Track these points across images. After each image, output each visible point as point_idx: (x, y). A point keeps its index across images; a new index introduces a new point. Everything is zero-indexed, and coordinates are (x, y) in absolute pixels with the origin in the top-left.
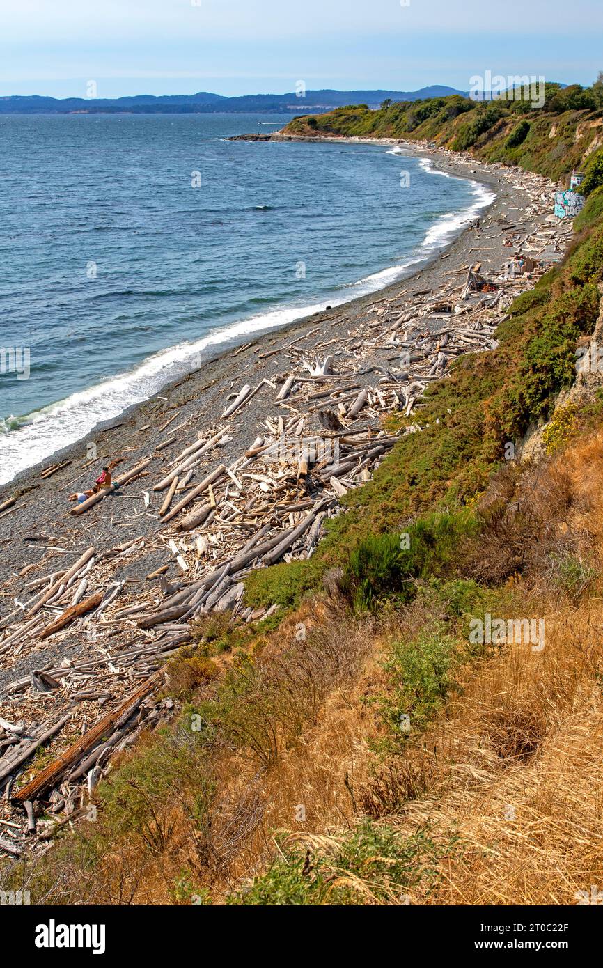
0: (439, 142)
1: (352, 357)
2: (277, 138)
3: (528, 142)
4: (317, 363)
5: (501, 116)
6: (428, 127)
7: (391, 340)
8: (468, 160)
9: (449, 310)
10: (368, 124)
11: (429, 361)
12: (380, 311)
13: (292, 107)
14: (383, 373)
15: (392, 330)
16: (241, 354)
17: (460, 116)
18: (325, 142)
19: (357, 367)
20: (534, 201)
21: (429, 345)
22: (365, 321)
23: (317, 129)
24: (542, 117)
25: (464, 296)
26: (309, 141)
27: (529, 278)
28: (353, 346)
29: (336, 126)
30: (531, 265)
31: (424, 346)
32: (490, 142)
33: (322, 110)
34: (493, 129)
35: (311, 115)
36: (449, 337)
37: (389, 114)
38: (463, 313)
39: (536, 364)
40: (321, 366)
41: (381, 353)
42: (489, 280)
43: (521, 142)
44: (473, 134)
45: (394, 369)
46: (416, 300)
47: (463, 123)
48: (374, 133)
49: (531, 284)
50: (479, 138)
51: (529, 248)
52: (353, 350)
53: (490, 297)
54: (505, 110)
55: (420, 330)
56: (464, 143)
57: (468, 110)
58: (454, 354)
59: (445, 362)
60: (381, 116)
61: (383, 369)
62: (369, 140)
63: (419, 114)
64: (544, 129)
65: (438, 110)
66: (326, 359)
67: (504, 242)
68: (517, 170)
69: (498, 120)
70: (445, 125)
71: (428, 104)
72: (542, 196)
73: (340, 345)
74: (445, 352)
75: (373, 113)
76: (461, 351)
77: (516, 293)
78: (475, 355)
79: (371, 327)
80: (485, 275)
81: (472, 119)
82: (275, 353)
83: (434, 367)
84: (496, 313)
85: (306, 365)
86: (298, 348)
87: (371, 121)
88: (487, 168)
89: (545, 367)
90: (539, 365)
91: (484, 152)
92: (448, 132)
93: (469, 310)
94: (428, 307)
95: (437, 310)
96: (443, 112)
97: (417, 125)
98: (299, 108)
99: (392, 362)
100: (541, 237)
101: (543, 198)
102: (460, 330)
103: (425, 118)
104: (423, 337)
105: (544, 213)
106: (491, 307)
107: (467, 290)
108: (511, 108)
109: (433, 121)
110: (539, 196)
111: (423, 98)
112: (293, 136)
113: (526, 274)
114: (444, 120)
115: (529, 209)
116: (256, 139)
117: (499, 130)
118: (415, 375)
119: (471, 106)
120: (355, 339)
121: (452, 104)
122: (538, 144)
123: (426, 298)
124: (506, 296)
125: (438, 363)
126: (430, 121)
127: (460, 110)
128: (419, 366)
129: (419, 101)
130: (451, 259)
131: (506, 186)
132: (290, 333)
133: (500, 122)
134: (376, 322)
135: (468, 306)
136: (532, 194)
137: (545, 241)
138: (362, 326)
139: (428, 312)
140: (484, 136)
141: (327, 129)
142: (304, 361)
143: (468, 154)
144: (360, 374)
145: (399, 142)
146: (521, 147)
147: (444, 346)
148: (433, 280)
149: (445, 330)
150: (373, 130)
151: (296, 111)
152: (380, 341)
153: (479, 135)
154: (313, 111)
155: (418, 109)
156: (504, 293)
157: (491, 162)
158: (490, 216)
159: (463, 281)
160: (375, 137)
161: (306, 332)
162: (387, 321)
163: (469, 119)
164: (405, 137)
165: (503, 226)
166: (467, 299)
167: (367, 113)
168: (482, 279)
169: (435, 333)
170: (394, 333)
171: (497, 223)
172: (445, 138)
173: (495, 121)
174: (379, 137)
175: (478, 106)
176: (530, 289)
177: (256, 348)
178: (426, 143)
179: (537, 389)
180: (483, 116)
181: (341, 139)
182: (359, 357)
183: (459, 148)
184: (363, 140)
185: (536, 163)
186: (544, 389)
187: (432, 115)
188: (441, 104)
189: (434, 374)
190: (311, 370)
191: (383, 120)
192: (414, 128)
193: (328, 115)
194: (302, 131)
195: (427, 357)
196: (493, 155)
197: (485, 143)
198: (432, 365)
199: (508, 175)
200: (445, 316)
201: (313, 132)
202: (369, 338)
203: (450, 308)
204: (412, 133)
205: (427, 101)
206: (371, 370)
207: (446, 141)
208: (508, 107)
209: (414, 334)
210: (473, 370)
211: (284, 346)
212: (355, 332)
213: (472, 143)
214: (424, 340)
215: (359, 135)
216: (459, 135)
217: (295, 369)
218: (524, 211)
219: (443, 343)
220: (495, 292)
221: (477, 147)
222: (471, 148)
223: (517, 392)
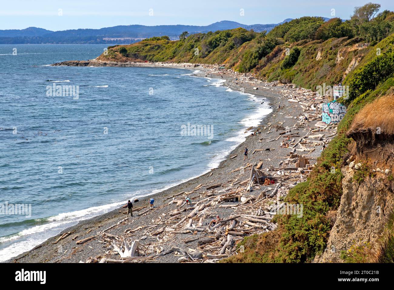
0: (228, 65)
1: (155, 240)
2: (94, 64)
3: (300, 64)
4: (125, 247)
5: (277, 44)
6: (218, 53)
7: (188, 226)
8: (251, 79)
9: (237, 200)
10: (170, 52)
11: (220, 242)
12: (179, 202)
13: (106, 39)
14: (181, 253)
15: (189, 218)
16: (62, 241)
17: (244, 44)
18: (134, 67)
19: (160, 249)
20: (306, 110)
21: (220, 229)
22: (167, 211)
23: (127, 56)
24: (310, 43)
25: (249, 188)
26: (121, 66)
27: (302, 172)
28: (156, 232)
29: (143, 54)
30: (304, 162)
31: (215, 230)
32: (269, 64)
33: (132, 41)
34: (270, 54)
35: (122, 45)
36: (237, 222)
37: (187, 44)
38: (248, 202)
39: (294, 235)
40: (129, 249)
41: (180, 237)
42: (269, 175)
43: (294, 64)
44: (255, 58)
45: (190, 250)
46: (209, 193)
47: (247, 50)
48: (175, 59)
49: (304, 178)
50: (260, 62)
51: (302, 148)
52: (156, 235)
53: (270, 188)
54: (280, 39)
55: (212, 217)
56: (248, 66)
57: (250, 40)
58: (241, 236)
59: (233, 242)
60: (180, 46)
61: (181, 250)
62: (171, 64)
63: (211, 43)
64: (312, 53)
65: (226, 40)
66: (133, 243)
67: (282, 144)
68: (291, 86)
69: (274, 47)
70: (232, 51)
71: (218, 36)
72: (312, 106)
73: (145, 231)
74: (233, 235)
75: (173, 43)
76: (246, 233)
77: (292, 185)
78: (257, 236)
79: (172, 216)
80: (266, 171)
81: (253, 47)
82: (90, 239)
83: (224, 247)
84: (275, 201)
85: (116, 249)
86: (109, 235)
87: (172, 49)
88: (266, 86)
89: (302, 236)
90: (297, 235)
91: (264, 73)
92: (235, 57)
93: (253, 200)
94: (219, 198)
95: (226, 200)
96: (230, 42)
97: (209, 52)
98: (112, 39)
99: (189, 244)
100: (311, 139)
101: (313, 108)
102: (245, 216)
103: (215, 47)
104: (214, 223)
105: (314, 120)
106: (271, 197)
107: (251, 183)
108: (285, 37)
109: (222, 48)
110: (310, 107)
111: (214, 30)
112: (108, 62)
113: (300, 169)
114: (232, 48)
115: (301, 117)
116: (77, 64)
117: (275, 55)
118: (208, 254)
119: (253, 37)
120: (158, 226)
121: (238, 35)
122: (308, 65)
123: (217, 191)
124: (283, 188)
125: (227, 243)
126: (220, 49)
127: (244, 40)
128: (211, 247)
129: (211, 33)
130: (238, 159)
131: (283, 99)
132: (103, 223)
133: (276, 49)
134: (176, 212)
135: (252, 196)
136: (304, 106)
137: (315, 142)
138: (164, 215)
139: (219, 202)
140: (264, 59)
141: (136, 57)
142: (114, 245)
143: (251, 74)
144: (162, 255)
145: (195, 66)
146: (294, 68)
147: (232, 230)
148: (223, 176)
149: (233, 216)
150: (174, 57)
151: (111, 42)
152: (180, 227)
153: (260, 58)
154: (124, 42)
155: (210, 39)
156: (282, 185)
157: (270, 81)
158: (270, 124)
159: (248, 177)
160: (175, 62)
161: (117, 221)
162: (185, 211)
163: (251, 47)
164: (200, 62)
165: (281, 131)
166: (252, 191)
167: (168, 43)
168: (263, 174)
169: (225, 219)
170: (190, 220)
171: (275, 129)
172: (232, 62)
173: (272, 48)
174: (179, 62)
175: (258, 36)
176: (303, 181)
177: (73, 236)
178: (217, 66)
179: (297, 256)
180: (263, 44)
181: (148, 64)
182: (161, 241)
183: (244, 70)
184: (166, 65)
185: (307, 80)
186: (302, 255)
187: (221, 44)
188: (228, 35)
189: (224, 253)
190: (121, 253)
191: (182, 48)
192: (207, 55)
193: (137, 45)
194: (115, 58)
195: (218, 239)
196: (271, 75)
197: (265, 66)
198: (222, 245)
199: (284, 90)
200: (233, 205)
201: (125, 58)
202: (170, 225)
203: (237, 199)
204: (206, 58)
205: (217, 33)
206: (172, 251)
207: (234, 65)
208: (283, 37)
209: (207, 221)
210: (255, 248)
211: (98, 233)
212: (158, 220)
213: (255, 66)
214: (216, 225)
215: (163, 60)
216: (244, 59)
217: (107, 253)
218: (297, 119)
219: (231, 227)
220: (274, 185)
221: (258, 69)
222: (254, 69)
223: (281, 258)
